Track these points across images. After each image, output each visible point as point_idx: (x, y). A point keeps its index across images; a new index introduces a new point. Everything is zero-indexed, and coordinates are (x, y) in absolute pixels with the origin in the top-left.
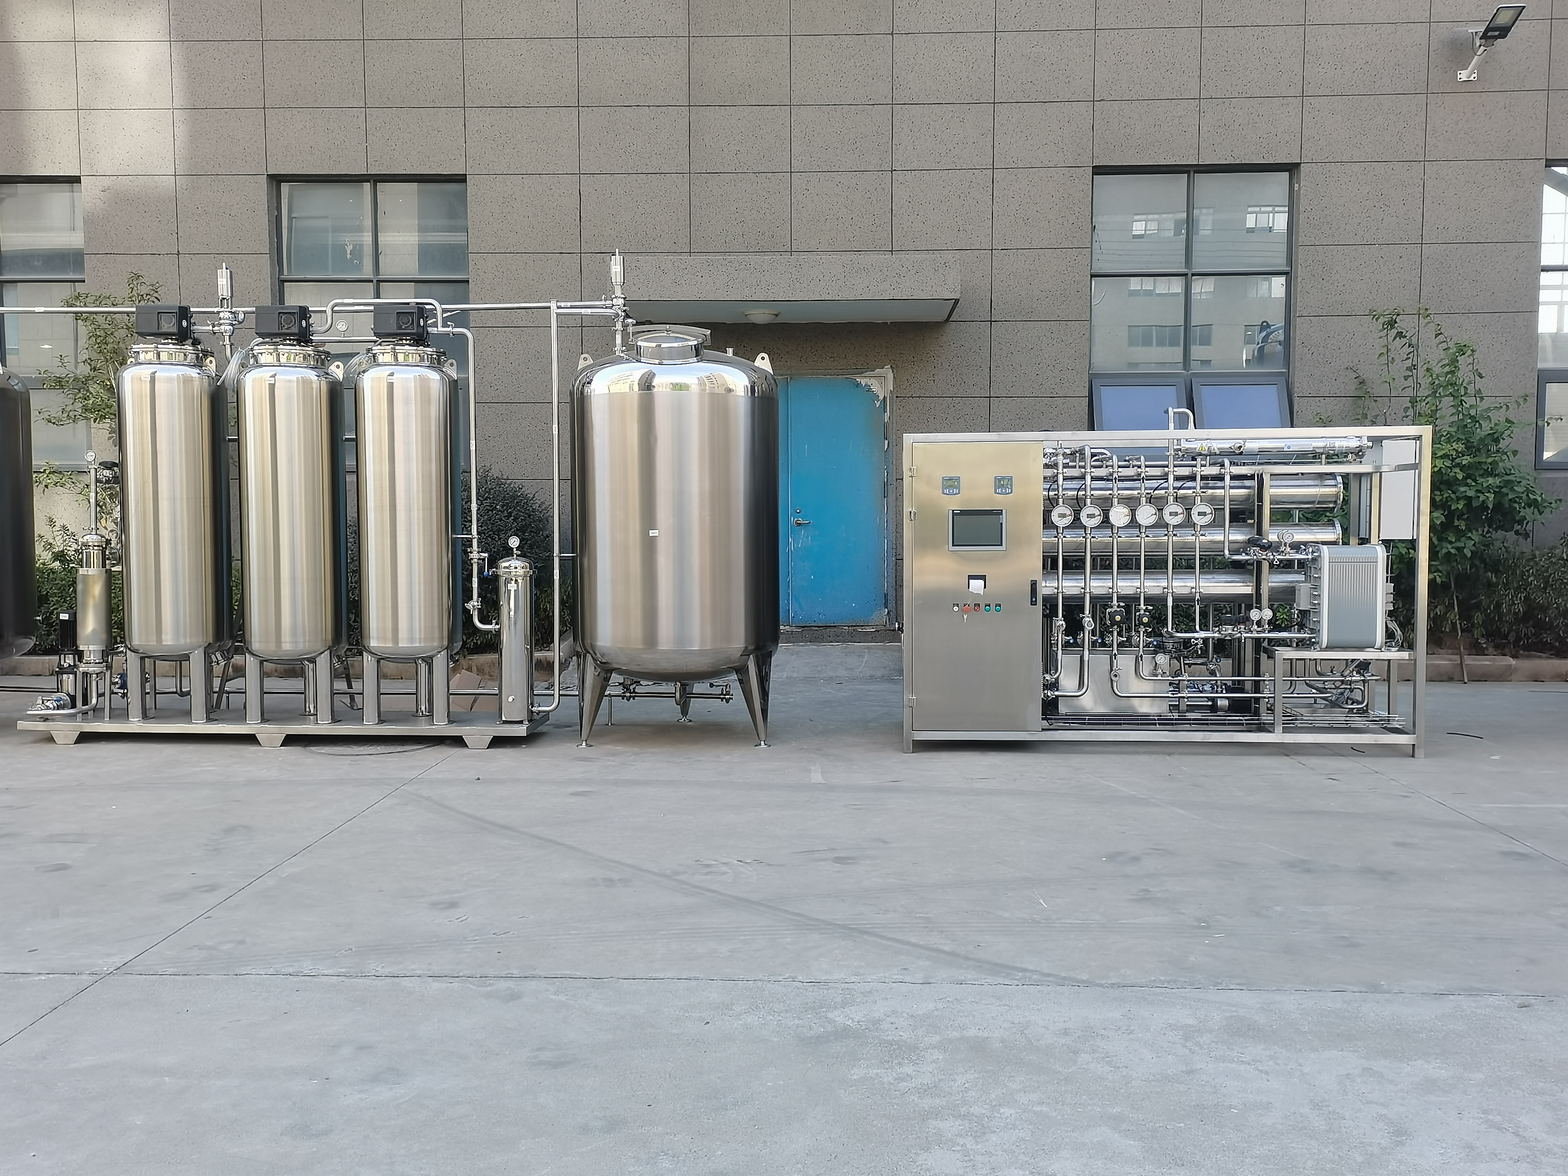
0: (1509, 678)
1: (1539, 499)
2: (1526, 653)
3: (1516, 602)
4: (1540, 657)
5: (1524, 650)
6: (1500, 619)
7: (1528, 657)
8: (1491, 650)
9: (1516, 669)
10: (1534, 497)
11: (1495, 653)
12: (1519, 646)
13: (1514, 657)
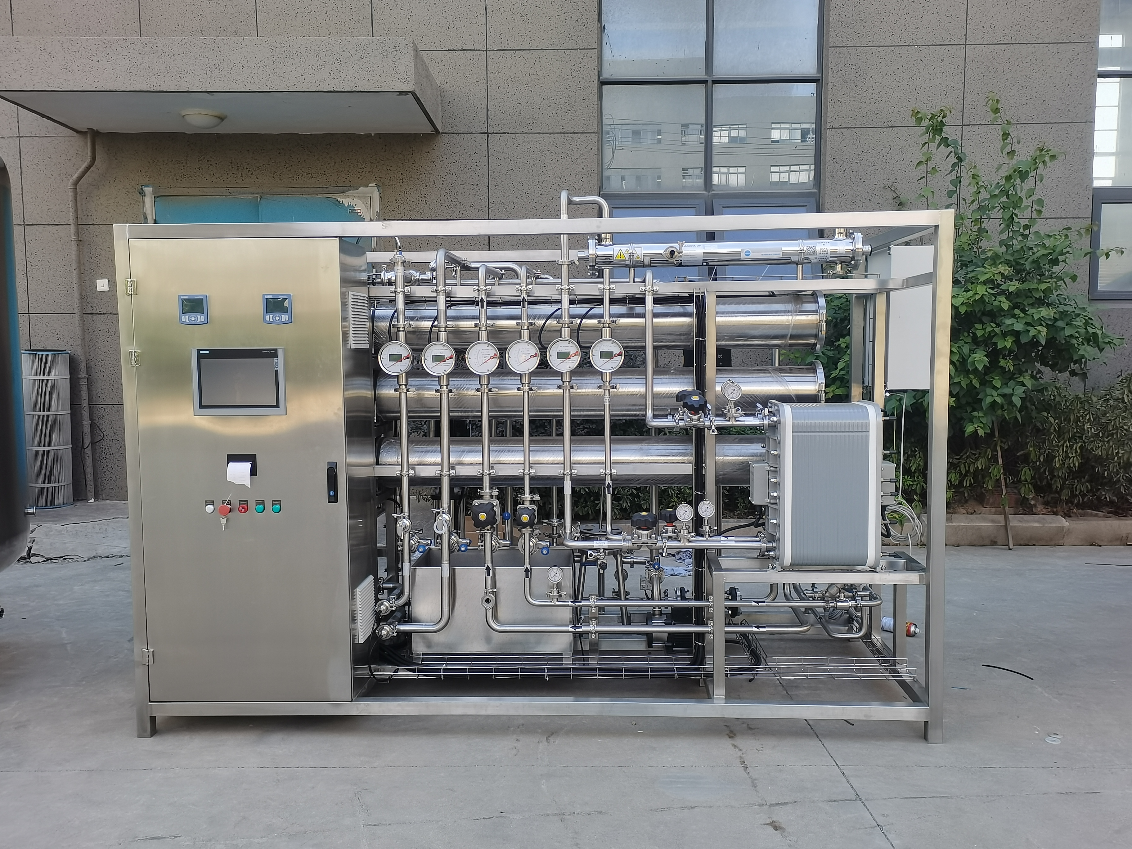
0: (1061, 542)
1: (1099, 332)
2: (1080, 511)
3: (1070, 455)
4: (1096, 516)
5: (1078, 509)
6: (1051, 472)
7: (1083, 515)
8: (1040, 507)
9: (1069, 531)
10: (1094, 331)
11: (1044, 511)
12: (1072, 503)
13: (1067, 515)
